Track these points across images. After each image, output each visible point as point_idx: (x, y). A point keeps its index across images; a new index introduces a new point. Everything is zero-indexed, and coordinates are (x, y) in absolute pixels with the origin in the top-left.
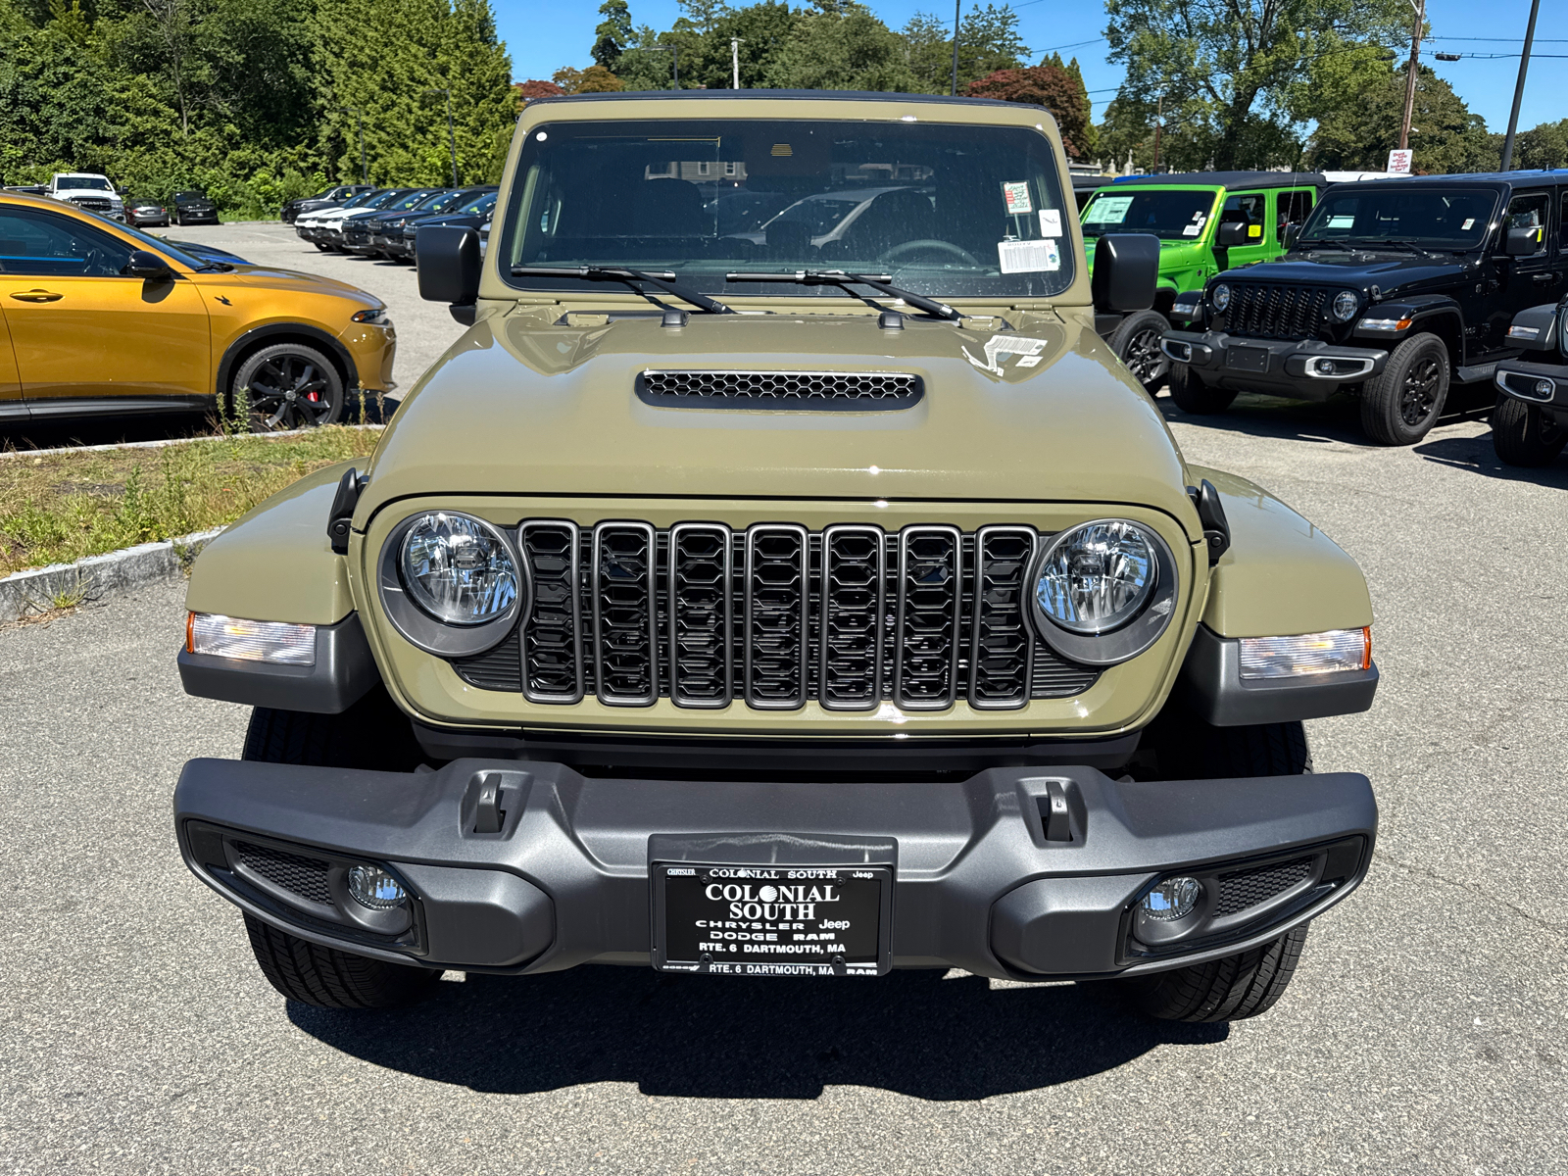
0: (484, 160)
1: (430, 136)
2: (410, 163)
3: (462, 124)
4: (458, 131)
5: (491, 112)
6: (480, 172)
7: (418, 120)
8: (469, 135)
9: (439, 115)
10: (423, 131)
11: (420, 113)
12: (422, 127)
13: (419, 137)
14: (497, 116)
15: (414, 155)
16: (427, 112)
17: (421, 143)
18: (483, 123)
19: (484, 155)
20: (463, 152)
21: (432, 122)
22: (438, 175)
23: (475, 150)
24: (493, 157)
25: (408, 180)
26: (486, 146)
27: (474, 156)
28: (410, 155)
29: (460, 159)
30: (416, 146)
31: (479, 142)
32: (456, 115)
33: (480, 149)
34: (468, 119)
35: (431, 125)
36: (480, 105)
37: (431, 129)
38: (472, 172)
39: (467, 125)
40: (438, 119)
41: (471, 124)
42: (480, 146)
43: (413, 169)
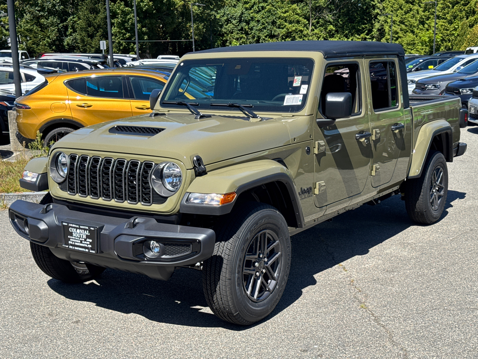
0: (453, 37)
1: (426, 26)
2: (414, 40)
3: (444, 18)
4: (440, 22)
5: (461, 11)
6: (450, 44)
7: (421, 18)
8: (446, 24)
9: (433, 14)
10: (422, 23)
11: (423, 13)
12: (423, 21)
13: (421, 26)
14: (464, 13)
15: (417, 36)
16: (427, 13)
17: (421, 29)
18: (455, 18)
19: (453, 34)
20: (442, 33)
21: (428, 18)
22: (426, 46)
23: (448, 32)
24: (458, 35)
25: (412, 50)
26: (455, 29)
27: (447, 35)
28: (415, 36)
29: (439, 37)
30: (418, 31)
31: (451, 27)
32: (441, 14)
33: (451, 32)
34: (447, 16)
35: (428, 20)
36: (455, 7)
37: (427, 22)
38: (445, 44)
39: (446, 19)
40: (432, 16)
41: (448, 18)
42: (452, 29)
43: (415, 44)
